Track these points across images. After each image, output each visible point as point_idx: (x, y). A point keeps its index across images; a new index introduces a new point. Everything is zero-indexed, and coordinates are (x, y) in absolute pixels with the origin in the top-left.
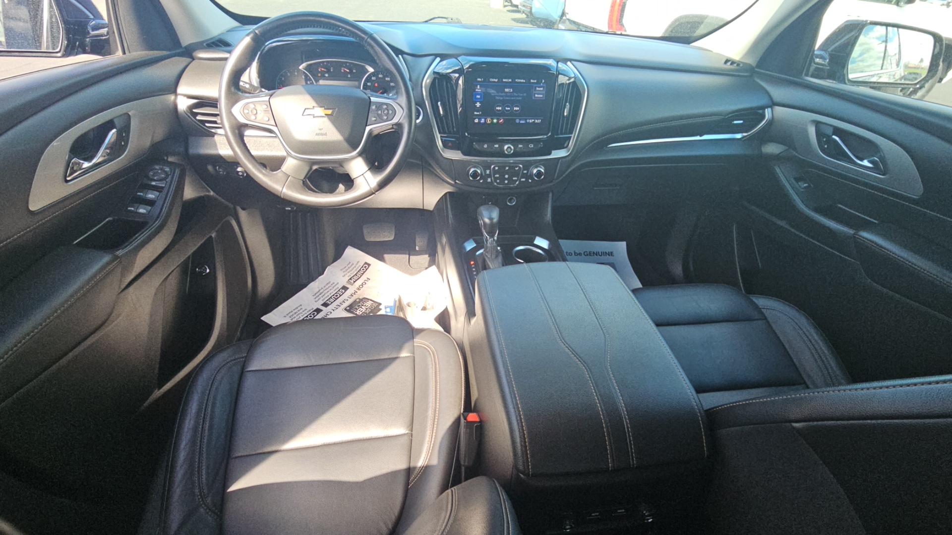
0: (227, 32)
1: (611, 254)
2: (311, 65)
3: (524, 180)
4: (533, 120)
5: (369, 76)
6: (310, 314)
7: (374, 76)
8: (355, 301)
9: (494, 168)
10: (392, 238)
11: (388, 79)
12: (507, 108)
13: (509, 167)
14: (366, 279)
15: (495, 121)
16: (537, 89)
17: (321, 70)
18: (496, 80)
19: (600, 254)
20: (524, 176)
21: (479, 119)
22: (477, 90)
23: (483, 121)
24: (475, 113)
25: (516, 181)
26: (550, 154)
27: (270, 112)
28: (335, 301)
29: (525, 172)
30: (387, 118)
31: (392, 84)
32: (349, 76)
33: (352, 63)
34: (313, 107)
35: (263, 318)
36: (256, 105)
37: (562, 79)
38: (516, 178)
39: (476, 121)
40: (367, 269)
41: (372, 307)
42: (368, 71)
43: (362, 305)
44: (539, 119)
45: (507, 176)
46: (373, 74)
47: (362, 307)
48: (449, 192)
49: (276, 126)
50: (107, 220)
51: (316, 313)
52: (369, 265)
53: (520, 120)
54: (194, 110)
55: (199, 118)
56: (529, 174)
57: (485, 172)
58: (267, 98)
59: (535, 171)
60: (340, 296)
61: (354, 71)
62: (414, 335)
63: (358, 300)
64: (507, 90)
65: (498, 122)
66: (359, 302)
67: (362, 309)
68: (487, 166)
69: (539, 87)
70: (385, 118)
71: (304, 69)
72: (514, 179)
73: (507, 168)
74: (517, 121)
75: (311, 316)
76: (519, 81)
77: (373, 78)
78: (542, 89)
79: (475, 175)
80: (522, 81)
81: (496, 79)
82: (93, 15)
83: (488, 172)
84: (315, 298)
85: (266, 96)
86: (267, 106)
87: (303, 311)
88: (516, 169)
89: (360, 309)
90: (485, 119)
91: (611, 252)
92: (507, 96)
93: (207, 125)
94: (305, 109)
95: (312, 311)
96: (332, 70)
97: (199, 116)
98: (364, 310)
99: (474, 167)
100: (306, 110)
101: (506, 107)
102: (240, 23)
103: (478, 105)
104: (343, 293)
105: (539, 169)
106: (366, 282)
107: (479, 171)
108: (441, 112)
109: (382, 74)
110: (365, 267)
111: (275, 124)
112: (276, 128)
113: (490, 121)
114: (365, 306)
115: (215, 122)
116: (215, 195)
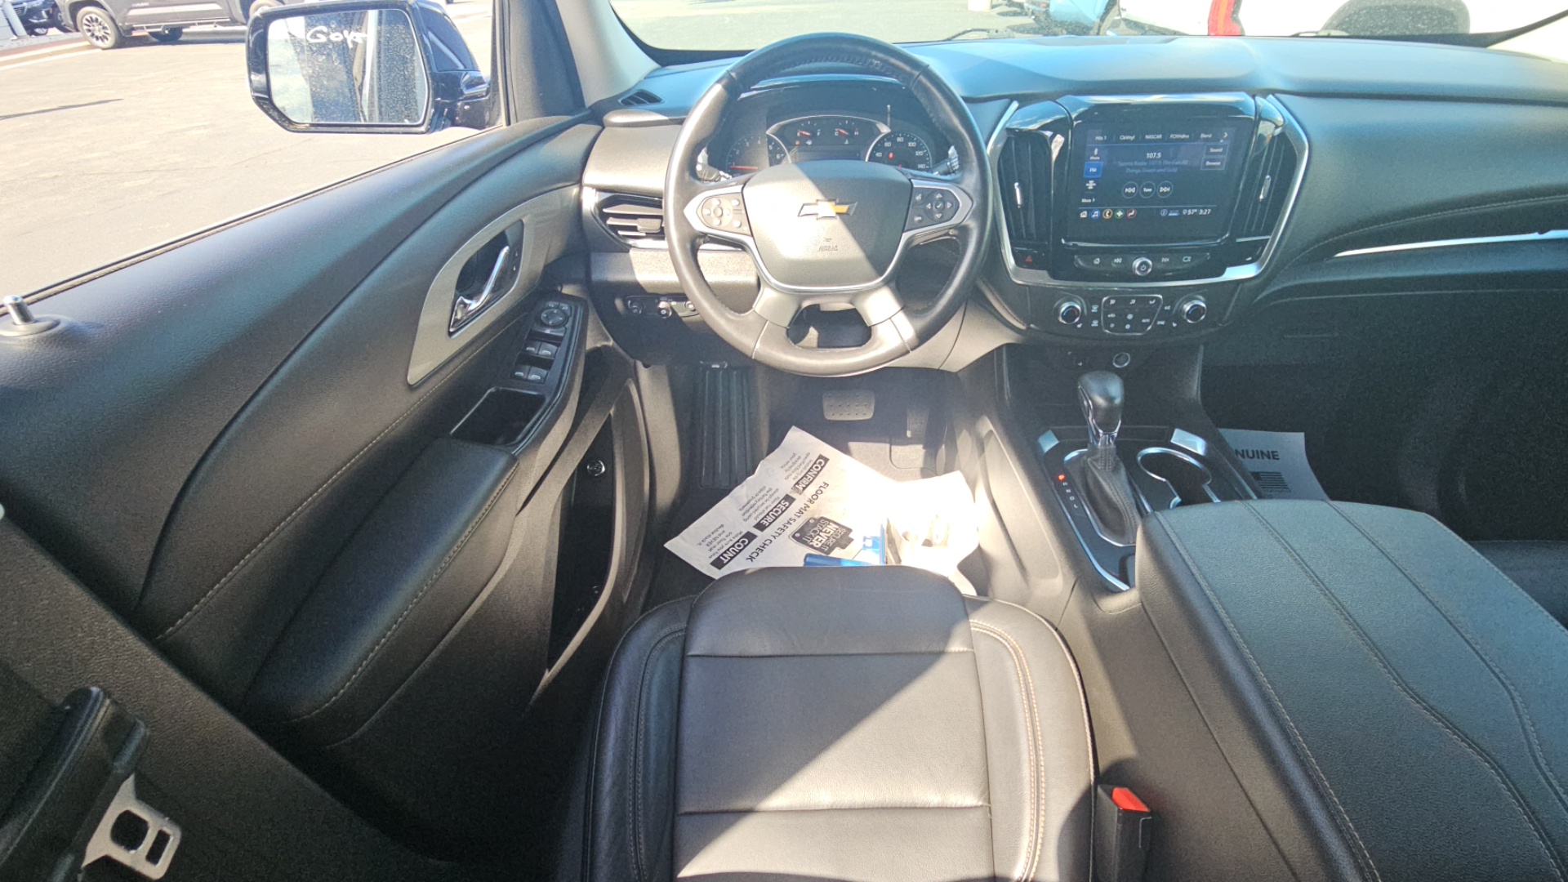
0: (645, 78)
1: (1274, 456)
2: (784, 127)
3: (1162, 323)
4: (1196, 211)
5: (881, 141)
6: (738, 541)
7: (888, 140)
8: (807, 523)
9: (1108, 301)
10: (869, 416)
11: (911, 144)
12: (1145, 190)
13: (1137, 299)
14: (823, 485)
15: (1120, 214)
16: (1212, 150)
17: (801, 134)
18: (1132, 138)
19: (1251, 455)
20: (1164, 315)
21: (1089, 211)
22: (1092, 158)
23: (1096, 214)
24: (1084, 201)
25: (1147, 324)
26: (1221, 273)
27: (744, 212)
28: (774, 520)
29: (1167, 308)
30: (942, 217)
31: (919, 153)
32: (847, 142)
33: (853, 120)
34: (817, 200)
35: (667, 545)
36: (721, 200)
37: (1266, 129)
38: (1148, 320)
39: (1084, 215)
40: (822, 467)
41: (837, 535)
42: (880, 133)
43: (821, 531)
44: (1207, 208)
45: (1130, 317)
46: (887, 136)
47: (821, 534)
48: (1008, 345)
49: (752, 235)
50: (489, 391)
51: (747, 541)
52: (826, 460)
53: (1169, 210)
54: (605, 210)
55: (611, 221)
56: (1174, 312)
57: (1089, 309)
58: (738, 188)
59: (1187, 307)
60: (783, 512)
61: (856, 133)
62: (969, 611)
63: (812, 521)
64: (1150, 155)
65: (1125, 216)
66: (815, 525)
67: (820, 539)
68: (1092, 298)
69: (1215, 147)
70: (938, 216)
71: (773, 134)
72: (1144, 321)
73: (1133, 302)
74: (1163, 213)
75: (739, 546)
76: (1178, 136)
77: (888, 144)
78: (1221, 150)
79: (1071, 314)
80: (1184, 136)
81: (1132, 136)
82: (463, 64)
83: (1095, 309)
84: (744, 514)
85: (736, 185)
86: (738, 200)
87: (727, 536)
88: (1151, 302)
89: (818, 537)
90: (1101, 211)
91: (1273, 452)
92: (1148, 167)
93: (620, 233)
94: (804, 205)
95: (740, 536)
96: (818, 134)
97: (611, 218)
98: (824, 540)
99: (1069, 300)
100: (805, 207)
101: (1144, 187)
102: (657, 62)
103: (1091, 185)
104: (787, 508)
105: (1196, 302)
106: (821, 489)
107: (1078, 307)
108: (1019, 200)
109: (902, 136)
110: (820, 463)
111: (750, 233)
112: (751, 238)
113: (1109, 214)
114: (825, 532)
115: (634, 229)
116: (616, 346)
